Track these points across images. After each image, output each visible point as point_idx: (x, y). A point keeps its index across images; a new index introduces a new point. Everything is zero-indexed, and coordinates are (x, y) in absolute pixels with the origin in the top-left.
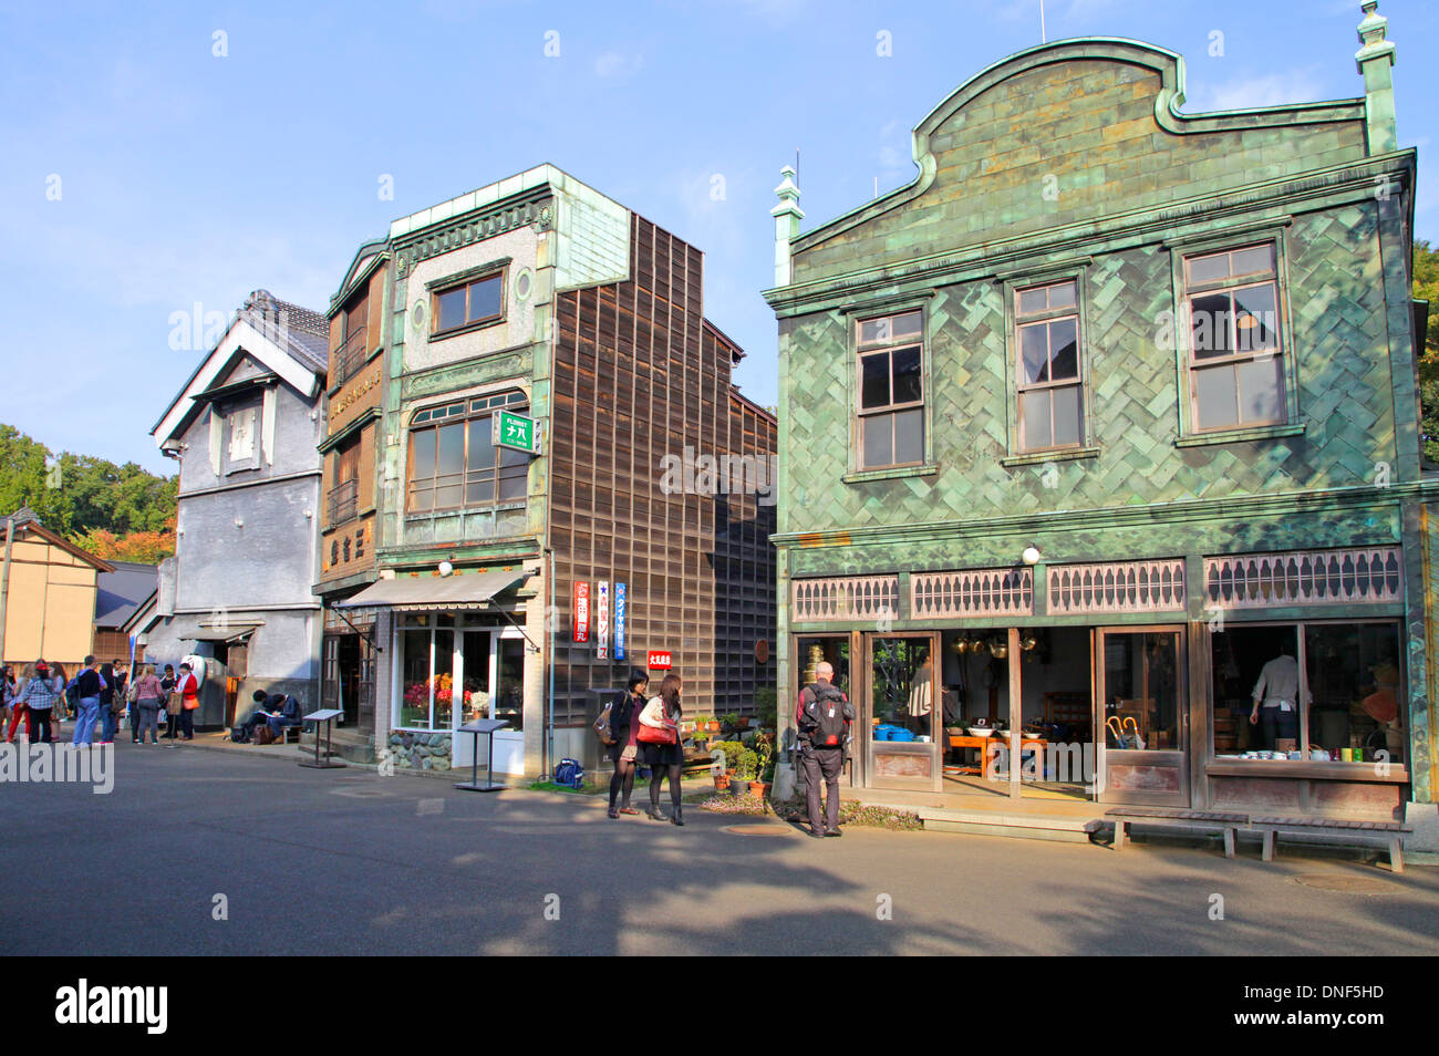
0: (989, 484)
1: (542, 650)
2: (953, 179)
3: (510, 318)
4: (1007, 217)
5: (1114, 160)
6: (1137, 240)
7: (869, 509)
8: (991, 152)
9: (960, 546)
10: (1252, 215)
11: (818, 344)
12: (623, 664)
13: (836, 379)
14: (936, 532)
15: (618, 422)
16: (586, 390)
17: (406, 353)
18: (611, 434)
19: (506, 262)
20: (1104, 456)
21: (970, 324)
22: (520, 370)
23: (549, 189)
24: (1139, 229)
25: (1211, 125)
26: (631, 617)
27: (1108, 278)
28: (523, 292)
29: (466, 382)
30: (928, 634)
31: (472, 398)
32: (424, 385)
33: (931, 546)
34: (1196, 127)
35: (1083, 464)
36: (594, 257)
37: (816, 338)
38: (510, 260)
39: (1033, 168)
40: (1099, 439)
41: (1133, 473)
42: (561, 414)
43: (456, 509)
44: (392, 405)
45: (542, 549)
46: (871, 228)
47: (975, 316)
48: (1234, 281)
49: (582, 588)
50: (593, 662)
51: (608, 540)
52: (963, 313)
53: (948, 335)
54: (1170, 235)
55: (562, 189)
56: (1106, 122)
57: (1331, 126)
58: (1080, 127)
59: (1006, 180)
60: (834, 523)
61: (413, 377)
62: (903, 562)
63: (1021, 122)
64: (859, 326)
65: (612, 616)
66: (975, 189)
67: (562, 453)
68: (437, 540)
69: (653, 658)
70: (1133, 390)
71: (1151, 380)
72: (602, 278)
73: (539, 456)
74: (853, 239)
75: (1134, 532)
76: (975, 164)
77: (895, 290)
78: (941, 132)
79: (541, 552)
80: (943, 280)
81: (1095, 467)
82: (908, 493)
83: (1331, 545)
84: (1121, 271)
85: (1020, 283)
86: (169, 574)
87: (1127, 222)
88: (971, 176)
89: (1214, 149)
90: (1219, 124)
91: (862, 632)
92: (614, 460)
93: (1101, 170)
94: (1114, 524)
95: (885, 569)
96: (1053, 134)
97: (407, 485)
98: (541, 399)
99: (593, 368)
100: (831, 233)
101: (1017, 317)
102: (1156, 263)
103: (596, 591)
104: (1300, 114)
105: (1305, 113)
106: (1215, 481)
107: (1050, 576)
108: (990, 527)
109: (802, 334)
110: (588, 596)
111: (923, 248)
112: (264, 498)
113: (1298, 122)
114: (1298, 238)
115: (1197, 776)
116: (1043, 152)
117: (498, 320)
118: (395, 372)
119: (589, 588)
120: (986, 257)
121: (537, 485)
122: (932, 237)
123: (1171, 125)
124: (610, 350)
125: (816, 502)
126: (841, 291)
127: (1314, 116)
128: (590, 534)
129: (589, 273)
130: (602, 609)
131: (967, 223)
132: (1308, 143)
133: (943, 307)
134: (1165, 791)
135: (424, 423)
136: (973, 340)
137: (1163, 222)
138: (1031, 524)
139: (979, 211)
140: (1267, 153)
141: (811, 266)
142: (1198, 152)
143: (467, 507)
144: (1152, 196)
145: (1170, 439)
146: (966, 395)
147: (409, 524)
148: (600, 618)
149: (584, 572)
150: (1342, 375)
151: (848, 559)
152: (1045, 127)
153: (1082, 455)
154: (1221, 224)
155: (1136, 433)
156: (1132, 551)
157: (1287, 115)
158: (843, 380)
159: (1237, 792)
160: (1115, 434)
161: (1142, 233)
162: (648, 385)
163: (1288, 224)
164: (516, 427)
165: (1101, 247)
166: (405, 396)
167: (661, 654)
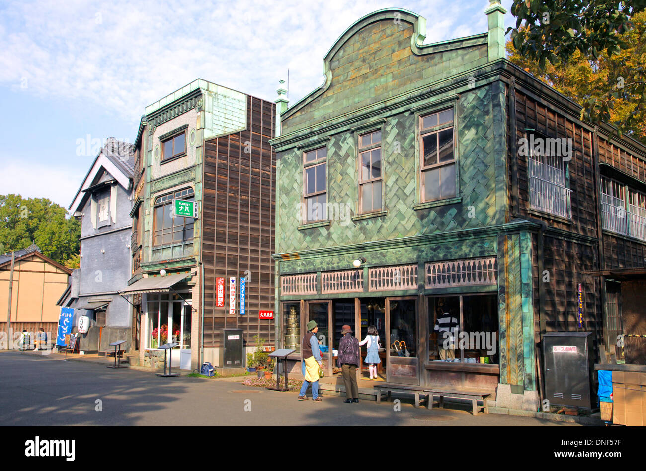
0: (348, 229)
1: (198, 310)
2: (338, 82)
3: (188, 153)
4: (357, 100)
5: (395, 69)
6: (401, 109)
7: (307, 242)
8: (352, 68)
9: (338, 259)
10: (444, 95)
11: (290, 164)
12: (244, 317)
13: (296, 181)
14: (329, 252)
15: (241, 200)
16: (222, 185)
17: (153, 171)
18: (237, 206)
19: (186, 127)
20: (389, 215)
21: (342, 153)
22: (191, 178)
23: (200, 91)
24: (401, 104)
25: (431, 50)
26: (249, 294)
27: (392, 128)
28: (192, 141)
29: (172, 184)
30: (327, 301)
31: (176, 191)
32: (159, 186)
33: (328, 259)
34: (425, 51)
35: (381, 219)
36: (226, 120)
37: (289, 161)
38: (188, 125)
39: (366, 76)
40: (386, 207)
41: (399, 223)
42: (207, 198)
43: (169, 244)
44: (147, 196)
45: (198, 263)
46: (309, 108)
47: (345, 147)
48: (438, 128)
49: (220, 281)
50: (226, 316)
51: (236, 257)
52: (340, 147)
53: (335, 158)
54: (414, 106)
55: (208, 90)
56: (393, 51)
57: (476, 48)
58: (384, 54)
59: (357, 82)
60: (295, 249)
61: (154, 182)
62: (318, 267)
63: (363, 53)
64: (305, 155)
65: (238, 294)
66: (346, 87)
67: (209, 217)
68: (163, 259)
69: (262, 314)
70: (399, 182)
71: (406, 178)
72: (231, 130)
73: (197, 219)
74: (303, 113)
75: (399, 252)
76: (346, 74)
77: (316, 138)
78: (334, 59)
79: (197, 264)
80: (333, 132)
81: (385, 220)
82: (320, 234)
83: (471, 256)
84: (396, 124)
85: (360, 132)
86: (76, 277)
87: (396, 101)
88: (344, 81)
89: (432, 62)
90: (434, 50)
91: (305, 300)
92: (239, 218)
93: (390, 75)
94: (391, 247)
95: (312, 270)
96: (374, 58)
97: (153, 233)
98: (199, 191)
99: (226, 175)
100: (295, 111)
101: (360, 148)
102: (409, 120)
103: (228, 282)
104: (464, 43)
105: (466, 42)
106: (429, 225)
107: (370, 273)
108: (347, 250)
109: (285, 159)
110: (224, 284)
111: (326, 116)
112: (112, 239)
113: (463, 46)
114: (462, 105)
115: (422, 370)
116: (370, 67)
117: (183, 155)
118: (148, 180)
119: (224, 281)
120: (347, 121)
121: (197, 233)
122: (330, 111)
123: (416, 51)
124: (236, 165)
125: (289, 239)
126: (297, 139)
127: (469, 43)
128: (225, 255)
129: (223, 129)
130: (232, 290)
131: (342, 104)
132: (467, 57)
133: (333, 145)
134: (411, 377)
135: (159, 204)
136: (343, 160)
137: (410, 100)
138: (361, 248)
139: (347, 98)
140: (452, 63)
141: (289, 127)
142: (427, 64)
143: (174, 243)
144: (409, 87)
145: (412, 206)
146: (340, 187)
147: (154, 251)
148: (230, 295)
149: (223, 273)
150: (477, 172)
151: (299, 266)
152: (371, 55)
153: (380, 215)
154: (433, 100)
155: (400, 203)
156: (398, 261)
157: (459, 43)
158: (299, 181)
159: (438, 378)
160: (392, 204)
161: (403, 106)
162: (259, 180)
163: (458, 99)
164: (184, 206)
165: (388, 114)
166: (152, 191)
167: (267, 312)
